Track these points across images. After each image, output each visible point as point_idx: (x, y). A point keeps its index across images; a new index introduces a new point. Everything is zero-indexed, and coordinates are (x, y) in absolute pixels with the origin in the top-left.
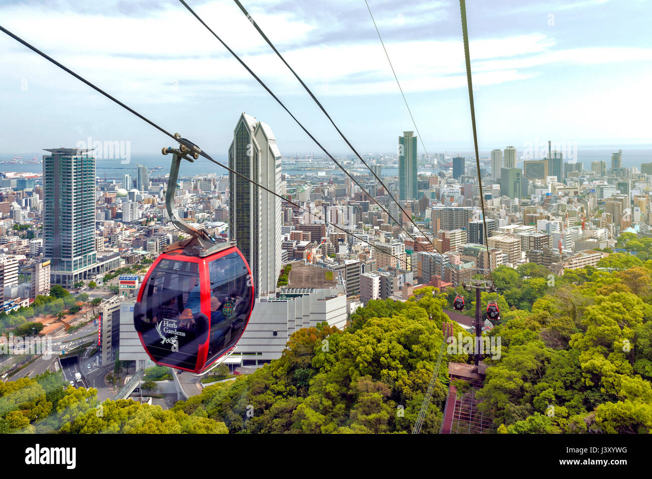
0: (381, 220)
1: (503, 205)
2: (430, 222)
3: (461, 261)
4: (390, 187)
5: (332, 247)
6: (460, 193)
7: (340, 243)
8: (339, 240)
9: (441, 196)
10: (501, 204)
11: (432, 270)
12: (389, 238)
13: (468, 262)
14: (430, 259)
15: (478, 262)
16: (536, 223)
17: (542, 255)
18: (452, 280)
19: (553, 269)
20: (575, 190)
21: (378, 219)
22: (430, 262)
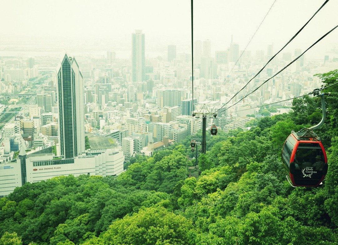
0: (123, 99)
1: (202, 85)
2: (156, 99)
3: (179, 127)
4: (123, 70)
5: (95, 121)
6: (174, 75)
7: (100, 118)
8: (100, 116)
9: (161, 78)
10: (200, 84)
11: (162, 133)
12: (133, 113)
13: (183, 127)
14: (162, 126)
15: (188, 127)
16: (220, 98)
17: (221, 120)
18: (174, 138)
19: (226, 128)
20: (244, 73)
21: (121, 98)
22: (162, 128)
